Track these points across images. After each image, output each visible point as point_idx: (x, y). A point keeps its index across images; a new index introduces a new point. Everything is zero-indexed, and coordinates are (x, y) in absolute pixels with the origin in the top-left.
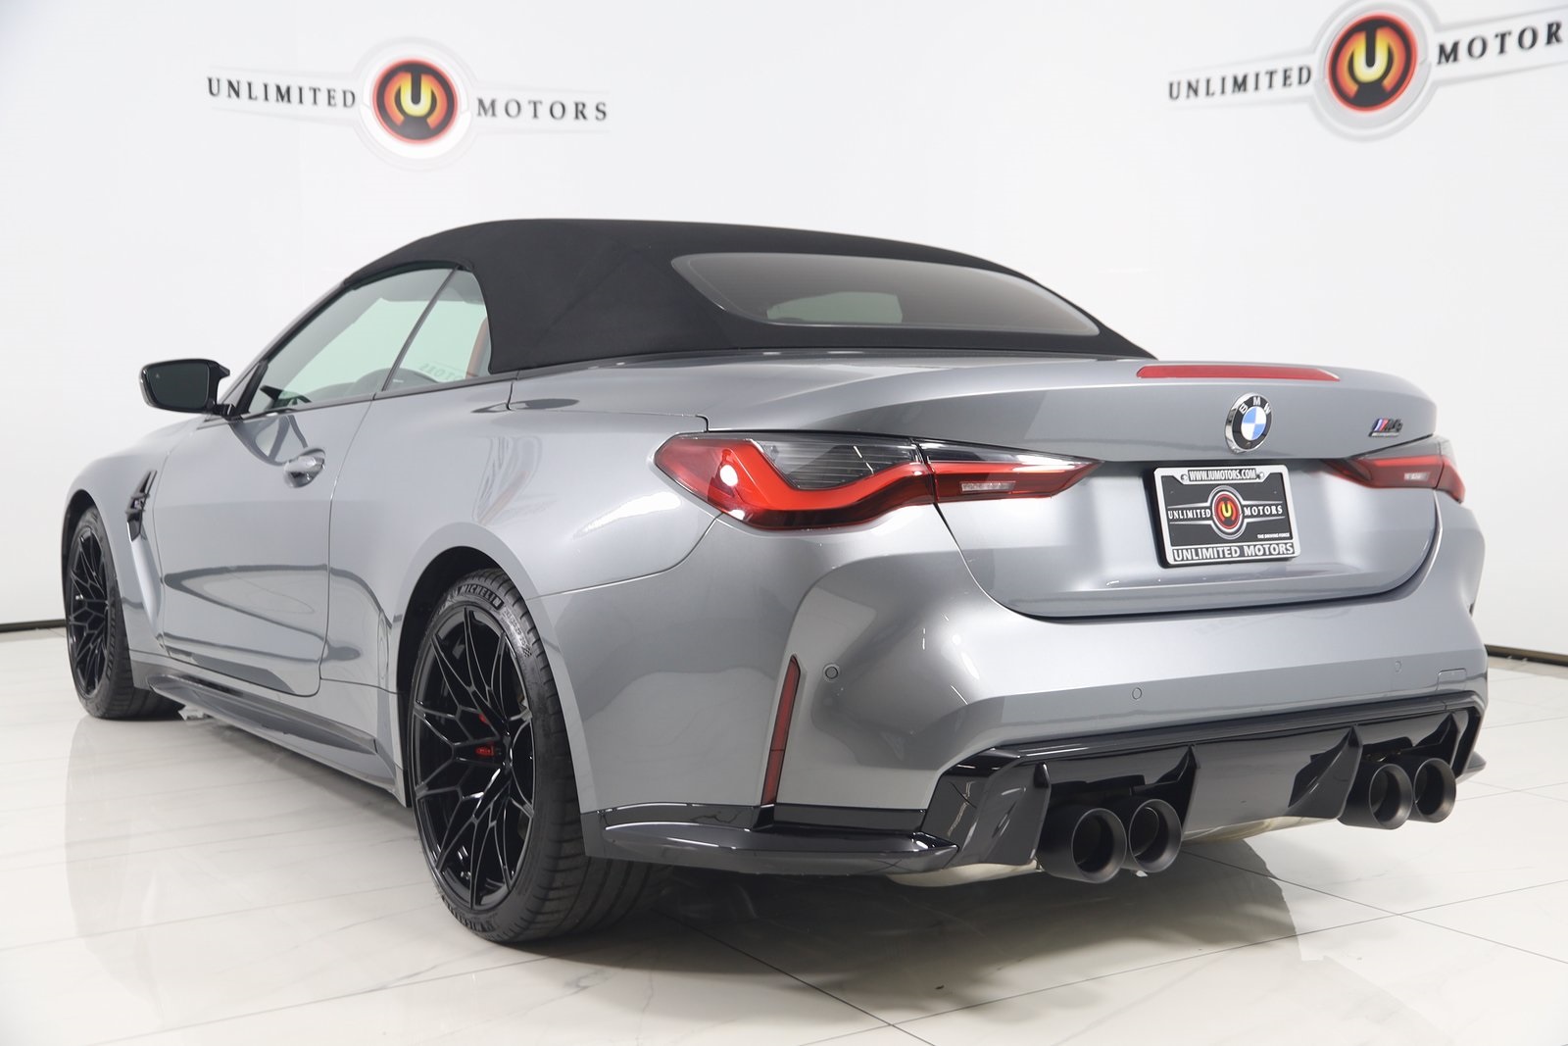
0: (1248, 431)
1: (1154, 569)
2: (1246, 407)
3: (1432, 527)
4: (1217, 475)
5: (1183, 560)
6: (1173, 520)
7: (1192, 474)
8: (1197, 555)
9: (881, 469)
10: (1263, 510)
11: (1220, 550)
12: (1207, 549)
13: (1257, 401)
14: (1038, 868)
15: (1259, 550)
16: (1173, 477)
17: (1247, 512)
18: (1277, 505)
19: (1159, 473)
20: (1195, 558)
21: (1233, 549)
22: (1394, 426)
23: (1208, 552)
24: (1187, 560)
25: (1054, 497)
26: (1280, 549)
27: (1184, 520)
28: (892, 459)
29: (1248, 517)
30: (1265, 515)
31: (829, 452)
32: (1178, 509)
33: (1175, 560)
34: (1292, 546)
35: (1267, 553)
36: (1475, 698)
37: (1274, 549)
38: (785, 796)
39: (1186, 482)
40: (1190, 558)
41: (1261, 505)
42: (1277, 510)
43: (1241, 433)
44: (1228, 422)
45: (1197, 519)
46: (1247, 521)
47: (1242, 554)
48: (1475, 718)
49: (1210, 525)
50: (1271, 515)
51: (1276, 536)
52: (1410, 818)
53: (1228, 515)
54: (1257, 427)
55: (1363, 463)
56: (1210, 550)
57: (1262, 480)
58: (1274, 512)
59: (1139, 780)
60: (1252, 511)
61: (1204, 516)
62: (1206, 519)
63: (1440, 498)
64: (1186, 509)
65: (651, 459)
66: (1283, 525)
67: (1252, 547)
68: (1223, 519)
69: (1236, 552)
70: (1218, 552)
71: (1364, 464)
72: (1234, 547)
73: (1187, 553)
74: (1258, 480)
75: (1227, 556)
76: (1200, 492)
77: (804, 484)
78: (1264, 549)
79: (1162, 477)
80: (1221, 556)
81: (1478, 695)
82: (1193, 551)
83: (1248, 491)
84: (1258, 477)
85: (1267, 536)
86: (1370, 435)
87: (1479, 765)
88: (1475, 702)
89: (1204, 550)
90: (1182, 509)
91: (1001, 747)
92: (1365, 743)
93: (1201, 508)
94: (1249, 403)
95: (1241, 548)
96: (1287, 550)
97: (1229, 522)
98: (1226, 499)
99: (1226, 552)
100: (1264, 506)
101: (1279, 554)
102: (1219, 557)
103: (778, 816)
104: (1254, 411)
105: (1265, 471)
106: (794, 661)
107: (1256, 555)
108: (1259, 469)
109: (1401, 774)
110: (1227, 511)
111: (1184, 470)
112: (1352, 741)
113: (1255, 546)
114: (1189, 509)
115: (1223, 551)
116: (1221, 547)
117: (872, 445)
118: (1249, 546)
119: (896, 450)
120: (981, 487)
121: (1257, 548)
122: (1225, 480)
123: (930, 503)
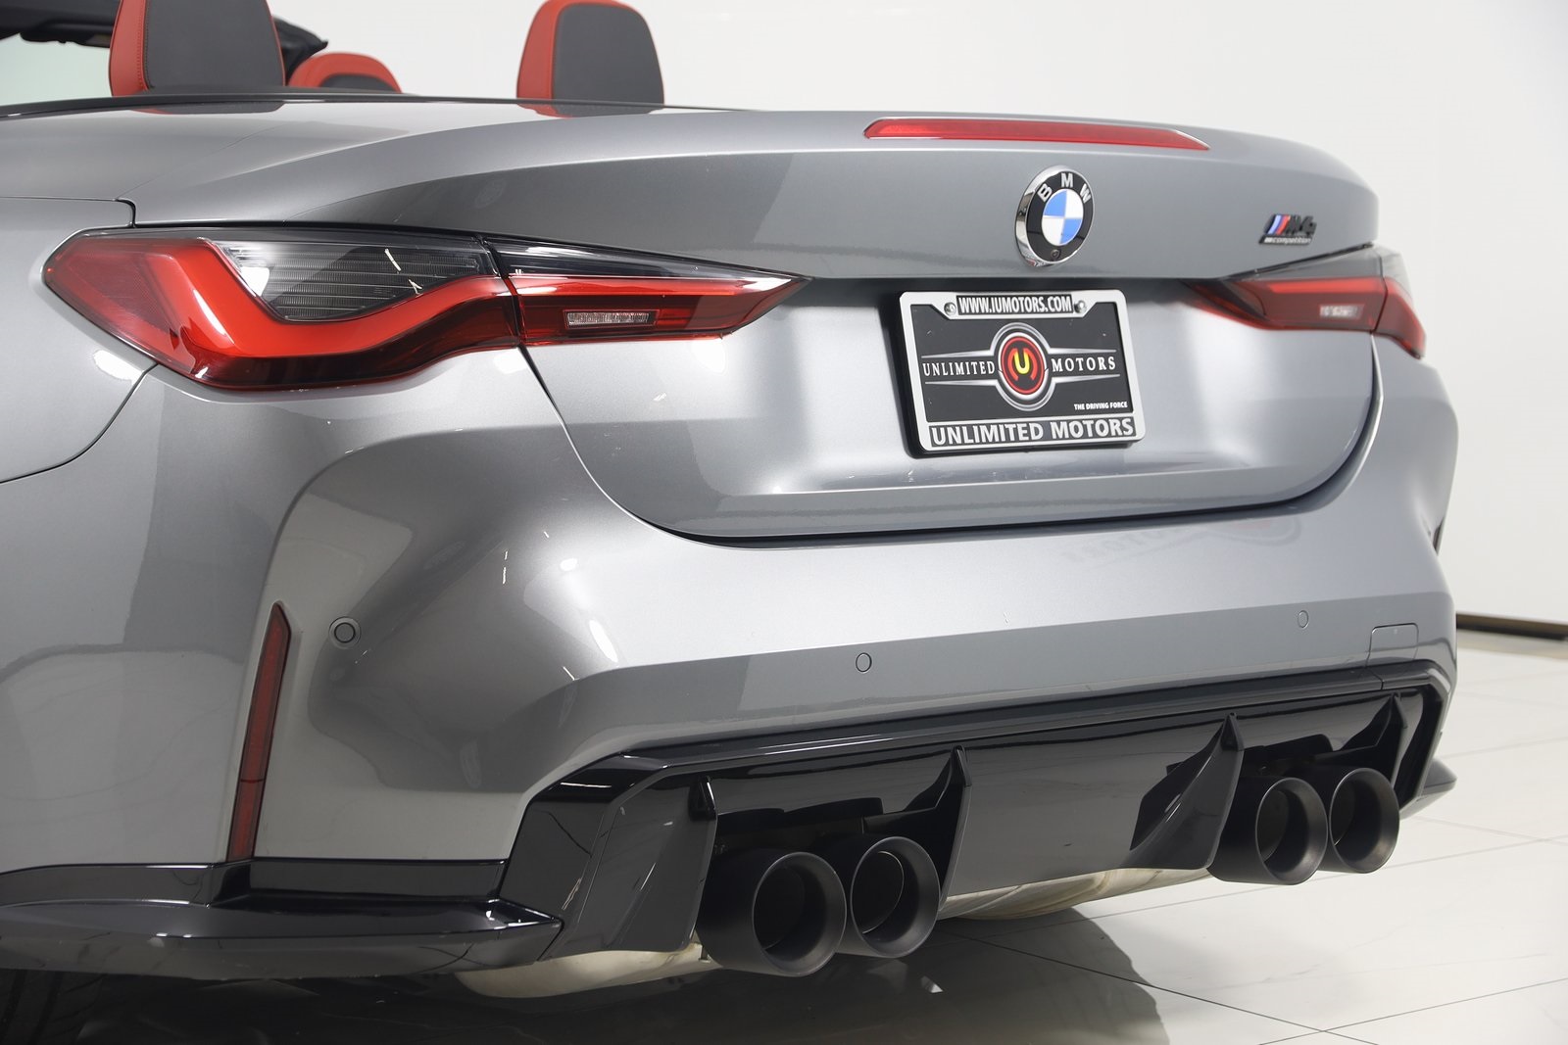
0: (1053, 230)
1: (897, 457)
2: (1049, 189)
3: (1368, 393)
4: (1006, 305)
5: (946, 444)
6: (932, 378)
7: (963, 301)
8: (971, 435)
9: (430, 286)
10: (1084, 364)
11: (1011, 428)
12: (988, 426)
13: (1067, 181)
14: (703, 957)
16: (931, 306)
17: (1057, 366)
18: (1106, 356)
19: (908, 300)
20: (967, 440)
21: (1032, 426)
22: (1299, 227)
23: (990, 431)
24: (955, 443)
25: (727, 338)
26: (1110, 427)
28: (446, 271)
29: (1058, 374)
30: (1086, 372)
31: (344, 258)
32: (940, 361)
34: (1132, 423)
35: (1090, 434)
36: (1434, 672)
37: (1102, 428)
38: (268, 846)
39: (954, 315)
40: (959, 441)
41: (1079, 356)
42: (1107, 364)
43: (1041, 233)
44: (1020, 215)
45: (973, 377)
46: (1055, 380)
47: (1048, 436)
48: (1434, 706)
49: (993, 388)
50: (1097, 371)
51: (1104, 406)
52: (1323, 867)
53: (1024, 371)
54: (1068, 223)
55: (1249, 288)
56: (994, 428)
57: (1082, 315)
58: (1102, 366)
59: (873, 806)
60: (1062, 365)
61: (983, 372)
62: (988, 377)
63: (1384, 349)
64: (954, 360)
65: (37, 273)
66: (1117, 389)
67: (1064, 425)
68: (1016, 377)
69: (1037, 432)
70: (1007, 431)
71: (1253, 290)
72: (1035, 423)
73: (955, 432)
74: (1075, 315)
75: (1021, 438)
76: (979, 333)
77: (295, 313)
78: (1085, 427)
79: (913, 307)
80: (1012, 438)
81: (1440, 669)
82: (965, 429)
83: (1058, 331)
84: (1076, 308)
85: (1090, 406)
86: (1262, 241)
87: (1443, 782)
88: (1430, 677)
89: (983, 429)
90: (947, 361)
91: (637, 751)
92: (1248, 743)
93: (978, 359)
94: (1055, 183)
96: (1123, 428)
97: (1026, 383)
98: (1020, 345)
99: (1021, 432)
100: (1085, 356)
101: (1109, 435)
102: (1008, 440)
103: (259, 879)
104: (1064, 197)
105: (1088, 299)
106: (279, 611)
107: (1071, 437)
108: (1077, 296)
109: (1307, 794)
110: (1023, 365)
111: (951, 296)
112: (1227, 740)
113: (1069, 422)
114: (959, 360)
115: (1016, 430)
116: (1010, 423)
117: (410, 247)
118: (1059, 422)
119: (453, 255)
120: (601, 317)
121: (1072, 425)
122: (1020, 312)
123: (512, 347)
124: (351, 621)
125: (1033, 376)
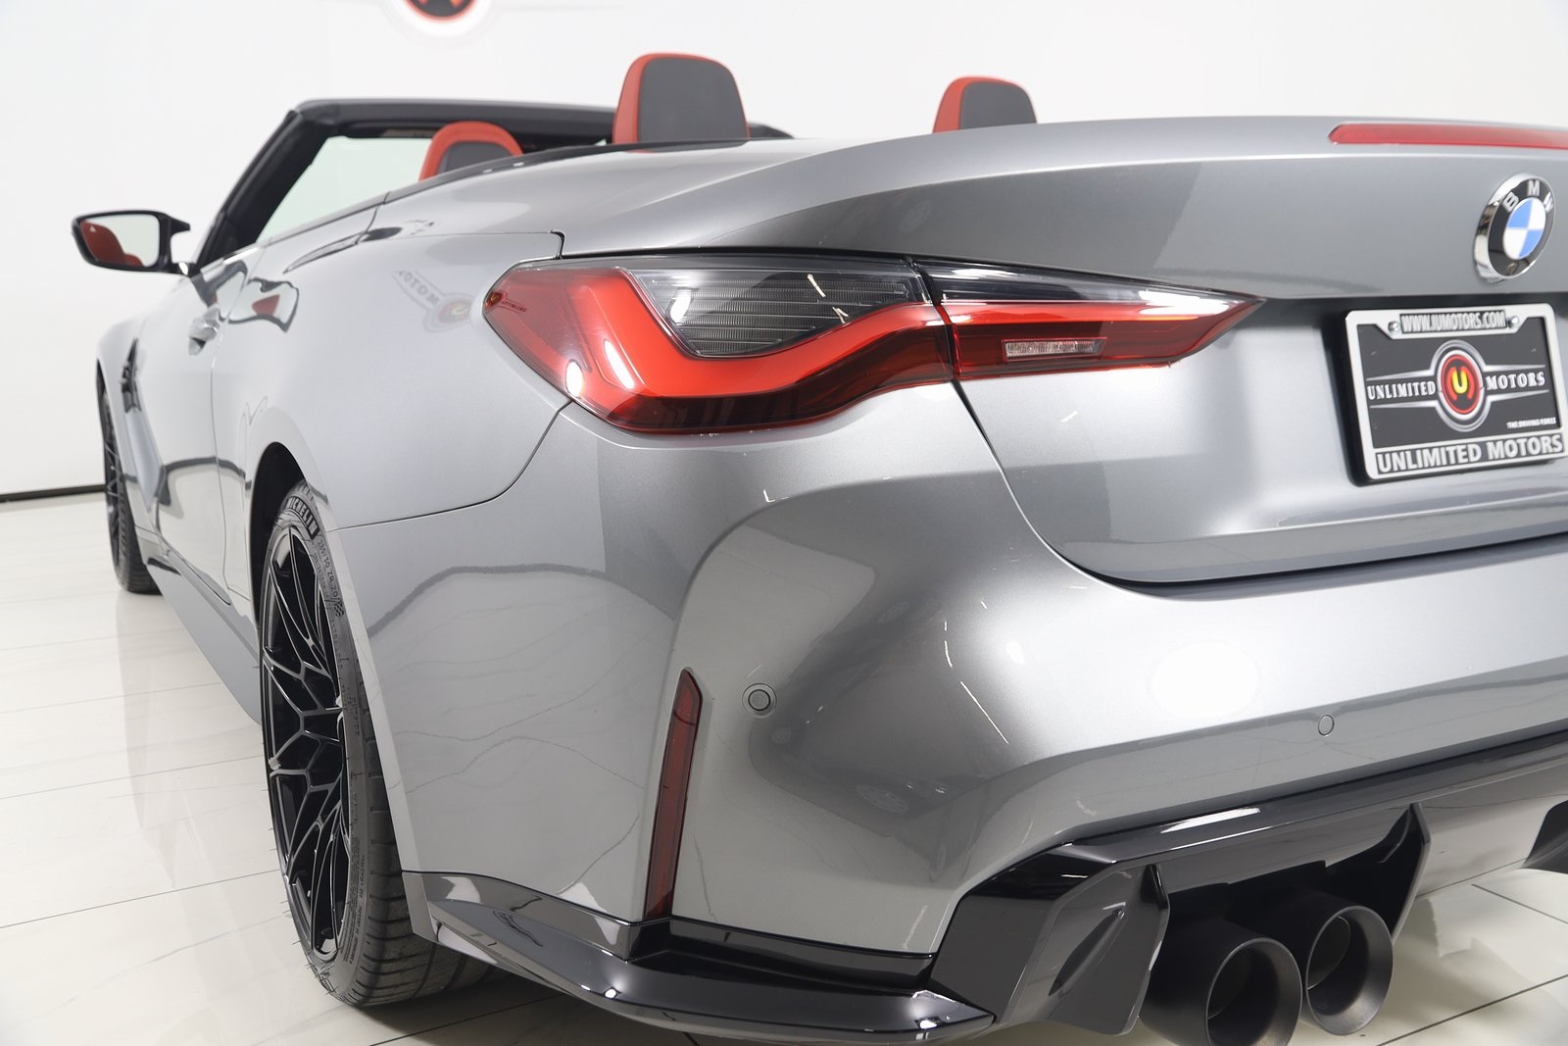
1: (1344, 491)
2: (1516, 198)
4: (1445, 322)
5: (1392, 471)
6: (1377, 401)
7: (1406, 319)
8: (1415, 461)
9: (857, 315)
10: (1516, 380)
11: (1451, 450)
12: (1430, 449)
15: (1511, 449)
16: (1375, 326)
17: (1492, 383)
18: (1536, 373)
19: (1354, 320)
20: (1411, 466)
21: (1471, 447)
23: (1432, 454)
24: (1399, 469)
25: (1175, 366)
26: (1543, 445)
27: (1392, 401)
28: (872, 298)
29: (1493, 392)
30: (1518, 389)
31: (759, 286)
32: (1383, 383)
33: (1380, 472)
34: (1561, 439)
35: (1524, 453)
37: (1534, 446)
38: (686, 908)
39: (1397, 335)
40: (1403, 467)
41: (1512, 372)
42: (1537, 381)
43: (1502, 246)
44: (1482, 228)
45: (1414, 399)
46: (1491, 398)
47: (1485, 457)
49: (1433, 409)
50: (1528, 388)
51: (1535, 423)
53: (1461, 390)
54: (1531, 234)
56: (1435, 451)
57: (1514, 330)
58: (1533, 383)
60: (1499, 382)
61: (1424, 393)
62: (1428, 398)
64: (1397, 381)
65: (478, 309)
66: (1545, 404)
67: (1500, 444)
68: (1455, 398)
69: (1475, 453)
70: (1447, 453)
72: (1473, 444)
73: (1399, 458)
74: (1508, 331)
75: (1461, 460)
76: (1418, 352)
78: (1518, 445)
79: (1360, 327)
80: (1453, 461)
82: (1409, 454)
83: (1493, 348)
84: (1509, 323)
85: (1523, 424)
89: (1426, 452)
90: (1390, 382)
91: (1082, 839)
93: (1420, 380)
94: (1521, 192)
95: (1483, 446)
96: (1553, 446)
97: (1463, 403)
98: (1458, 364)
99: (1461, 454)
100: (1517, 373)
101: (1541, 453)
102: (1448, 463)
104: (1528, 207)
105: (1520, 313)
106: (688, 676)
107: (1506, 457)
108: (1511, 310)
110: (1460, 384)
111: (1393, 315)
113: (1504, 441)
114: (1401, 381)
115: (1455, 452)
116: (1454, 446)
117: (833, 271)
118: (1495, 442)
119: (879, 280)
120: (1041, 348)
121: (1508, 443)
122: (1458, 330)
123: (945, 382)
124: (766, 688)
125: (1470, 396)
